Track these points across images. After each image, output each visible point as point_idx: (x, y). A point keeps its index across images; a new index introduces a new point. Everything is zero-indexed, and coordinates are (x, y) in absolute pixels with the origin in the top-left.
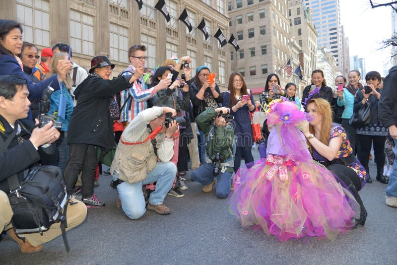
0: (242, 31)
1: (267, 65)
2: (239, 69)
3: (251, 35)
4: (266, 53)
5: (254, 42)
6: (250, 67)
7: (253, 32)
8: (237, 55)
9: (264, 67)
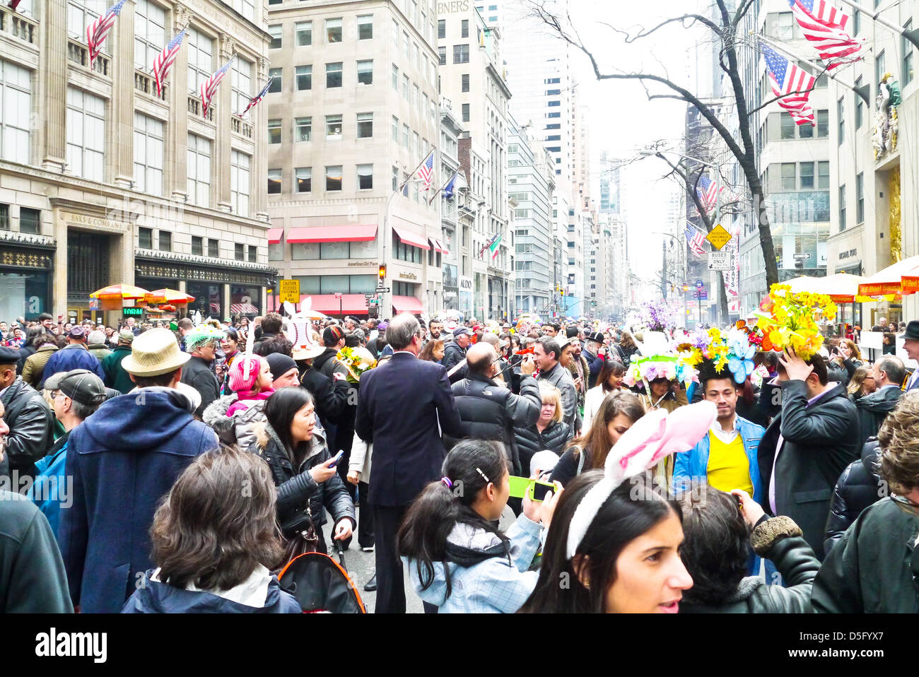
0: (309, 67)
1: (371, 165)
2: (297, 169)
3: (334, 81)
4: (370, 135)
5: (341, 101)
6: (327, 168)
7: (340, 73)
8: (291, 131)
9: (365, 172)
